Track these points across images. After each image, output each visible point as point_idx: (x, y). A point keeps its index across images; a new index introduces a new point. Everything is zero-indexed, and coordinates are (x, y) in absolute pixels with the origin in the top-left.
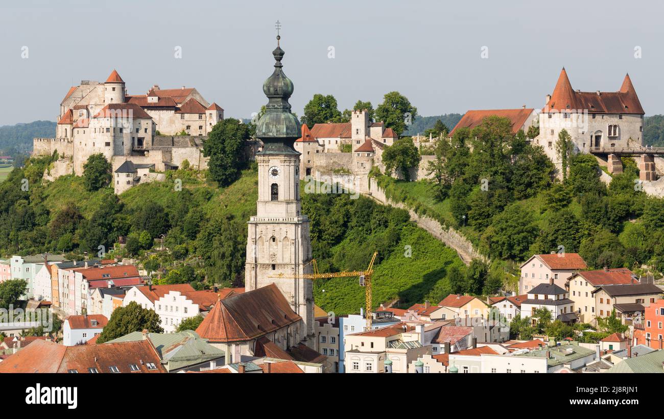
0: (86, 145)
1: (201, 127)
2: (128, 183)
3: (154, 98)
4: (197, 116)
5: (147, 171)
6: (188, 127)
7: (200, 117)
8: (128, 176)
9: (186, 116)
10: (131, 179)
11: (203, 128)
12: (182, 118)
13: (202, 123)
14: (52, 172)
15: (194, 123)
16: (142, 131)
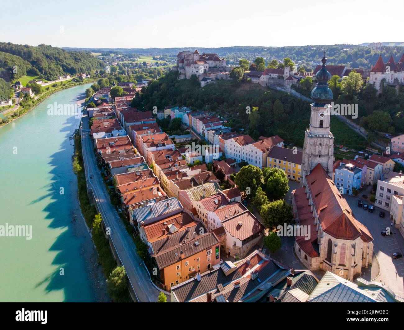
0: (190, 71)
2: (205, 84)
4: (219, 62)
5: (210, 81)
7: (220, 62)
8: (205, 82)
9: (216, 62)
10: (206, 83)
12: (215, 62)
13: (220, 64)
14: (180, 78)
16: (206, 67)
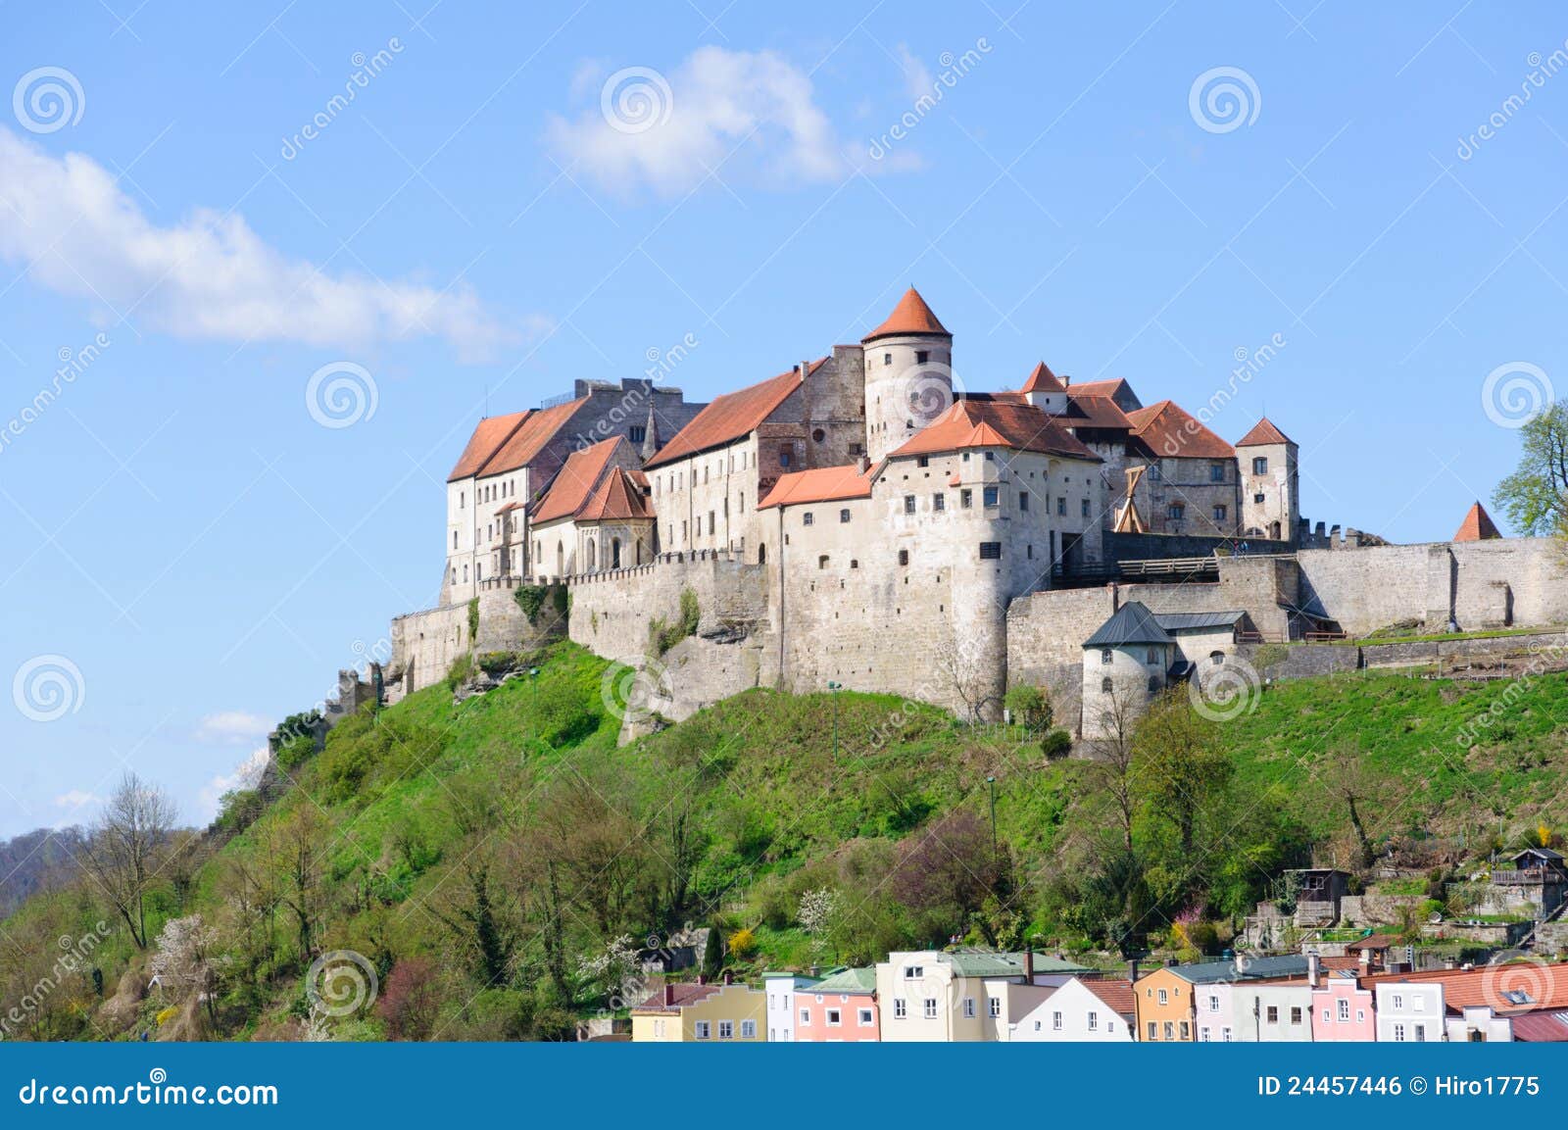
0: (855, 564)
1: (1220, 510)
2: (1152, 685)
3: (1052, 396)
4: (1204, 466)
5: (1220, 641)
6: (1178, 508)
7: (1218, 478)
8: (1150, 659)
9: (1168, 467)
10: (1160, 671)
11: (1231, 511)
12: (1155, 473)
15: (1197, 493)
16: (1074, 507)
